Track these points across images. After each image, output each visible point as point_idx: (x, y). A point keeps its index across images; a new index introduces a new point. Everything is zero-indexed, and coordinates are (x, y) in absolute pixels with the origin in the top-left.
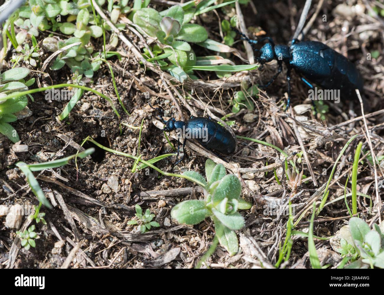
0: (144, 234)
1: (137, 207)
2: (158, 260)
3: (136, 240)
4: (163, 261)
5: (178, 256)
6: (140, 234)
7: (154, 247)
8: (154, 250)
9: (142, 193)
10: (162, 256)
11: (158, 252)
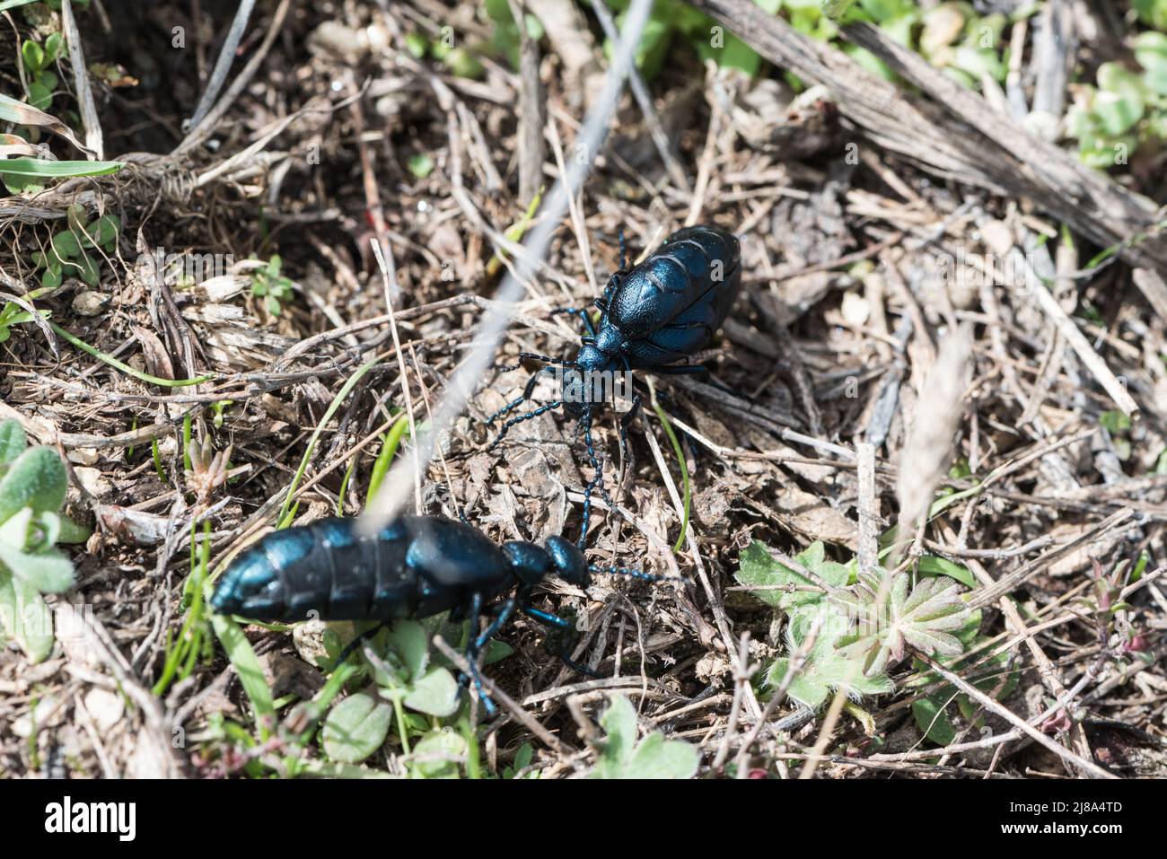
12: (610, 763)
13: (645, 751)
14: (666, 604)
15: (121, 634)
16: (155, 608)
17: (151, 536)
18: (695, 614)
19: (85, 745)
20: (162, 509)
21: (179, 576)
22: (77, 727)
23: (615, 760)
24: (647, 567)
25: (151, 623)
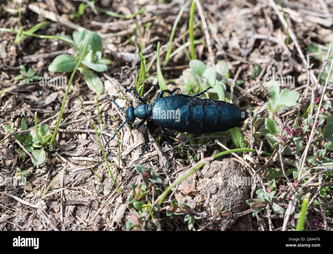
0: (28, 85)
1: (22, 67)
2: (41, 103)
3: (22, 90)
4: (44, 103)
5: (57, 99)
6: (26, 85)
7: (37, 95)
8: (38, 97)
9: (25, 58)
10: (44, 100)
11: (40, 98)
12: (272, 100)
13: (283, 95)
14: (286, 61)
15: (123, 84)
16: (133, 76)
17: (130, 59)
18: (296, 63)
19: (116, 113)
20: (133, 52)
21: (139, 68)
22: (113, 109)
23: (274, 99)
24: (279, 49)
25: (132, 81)
